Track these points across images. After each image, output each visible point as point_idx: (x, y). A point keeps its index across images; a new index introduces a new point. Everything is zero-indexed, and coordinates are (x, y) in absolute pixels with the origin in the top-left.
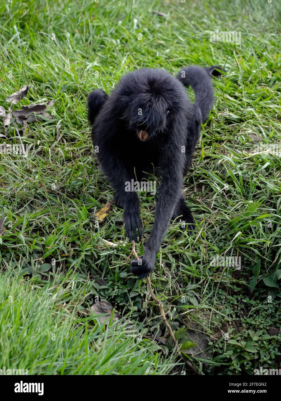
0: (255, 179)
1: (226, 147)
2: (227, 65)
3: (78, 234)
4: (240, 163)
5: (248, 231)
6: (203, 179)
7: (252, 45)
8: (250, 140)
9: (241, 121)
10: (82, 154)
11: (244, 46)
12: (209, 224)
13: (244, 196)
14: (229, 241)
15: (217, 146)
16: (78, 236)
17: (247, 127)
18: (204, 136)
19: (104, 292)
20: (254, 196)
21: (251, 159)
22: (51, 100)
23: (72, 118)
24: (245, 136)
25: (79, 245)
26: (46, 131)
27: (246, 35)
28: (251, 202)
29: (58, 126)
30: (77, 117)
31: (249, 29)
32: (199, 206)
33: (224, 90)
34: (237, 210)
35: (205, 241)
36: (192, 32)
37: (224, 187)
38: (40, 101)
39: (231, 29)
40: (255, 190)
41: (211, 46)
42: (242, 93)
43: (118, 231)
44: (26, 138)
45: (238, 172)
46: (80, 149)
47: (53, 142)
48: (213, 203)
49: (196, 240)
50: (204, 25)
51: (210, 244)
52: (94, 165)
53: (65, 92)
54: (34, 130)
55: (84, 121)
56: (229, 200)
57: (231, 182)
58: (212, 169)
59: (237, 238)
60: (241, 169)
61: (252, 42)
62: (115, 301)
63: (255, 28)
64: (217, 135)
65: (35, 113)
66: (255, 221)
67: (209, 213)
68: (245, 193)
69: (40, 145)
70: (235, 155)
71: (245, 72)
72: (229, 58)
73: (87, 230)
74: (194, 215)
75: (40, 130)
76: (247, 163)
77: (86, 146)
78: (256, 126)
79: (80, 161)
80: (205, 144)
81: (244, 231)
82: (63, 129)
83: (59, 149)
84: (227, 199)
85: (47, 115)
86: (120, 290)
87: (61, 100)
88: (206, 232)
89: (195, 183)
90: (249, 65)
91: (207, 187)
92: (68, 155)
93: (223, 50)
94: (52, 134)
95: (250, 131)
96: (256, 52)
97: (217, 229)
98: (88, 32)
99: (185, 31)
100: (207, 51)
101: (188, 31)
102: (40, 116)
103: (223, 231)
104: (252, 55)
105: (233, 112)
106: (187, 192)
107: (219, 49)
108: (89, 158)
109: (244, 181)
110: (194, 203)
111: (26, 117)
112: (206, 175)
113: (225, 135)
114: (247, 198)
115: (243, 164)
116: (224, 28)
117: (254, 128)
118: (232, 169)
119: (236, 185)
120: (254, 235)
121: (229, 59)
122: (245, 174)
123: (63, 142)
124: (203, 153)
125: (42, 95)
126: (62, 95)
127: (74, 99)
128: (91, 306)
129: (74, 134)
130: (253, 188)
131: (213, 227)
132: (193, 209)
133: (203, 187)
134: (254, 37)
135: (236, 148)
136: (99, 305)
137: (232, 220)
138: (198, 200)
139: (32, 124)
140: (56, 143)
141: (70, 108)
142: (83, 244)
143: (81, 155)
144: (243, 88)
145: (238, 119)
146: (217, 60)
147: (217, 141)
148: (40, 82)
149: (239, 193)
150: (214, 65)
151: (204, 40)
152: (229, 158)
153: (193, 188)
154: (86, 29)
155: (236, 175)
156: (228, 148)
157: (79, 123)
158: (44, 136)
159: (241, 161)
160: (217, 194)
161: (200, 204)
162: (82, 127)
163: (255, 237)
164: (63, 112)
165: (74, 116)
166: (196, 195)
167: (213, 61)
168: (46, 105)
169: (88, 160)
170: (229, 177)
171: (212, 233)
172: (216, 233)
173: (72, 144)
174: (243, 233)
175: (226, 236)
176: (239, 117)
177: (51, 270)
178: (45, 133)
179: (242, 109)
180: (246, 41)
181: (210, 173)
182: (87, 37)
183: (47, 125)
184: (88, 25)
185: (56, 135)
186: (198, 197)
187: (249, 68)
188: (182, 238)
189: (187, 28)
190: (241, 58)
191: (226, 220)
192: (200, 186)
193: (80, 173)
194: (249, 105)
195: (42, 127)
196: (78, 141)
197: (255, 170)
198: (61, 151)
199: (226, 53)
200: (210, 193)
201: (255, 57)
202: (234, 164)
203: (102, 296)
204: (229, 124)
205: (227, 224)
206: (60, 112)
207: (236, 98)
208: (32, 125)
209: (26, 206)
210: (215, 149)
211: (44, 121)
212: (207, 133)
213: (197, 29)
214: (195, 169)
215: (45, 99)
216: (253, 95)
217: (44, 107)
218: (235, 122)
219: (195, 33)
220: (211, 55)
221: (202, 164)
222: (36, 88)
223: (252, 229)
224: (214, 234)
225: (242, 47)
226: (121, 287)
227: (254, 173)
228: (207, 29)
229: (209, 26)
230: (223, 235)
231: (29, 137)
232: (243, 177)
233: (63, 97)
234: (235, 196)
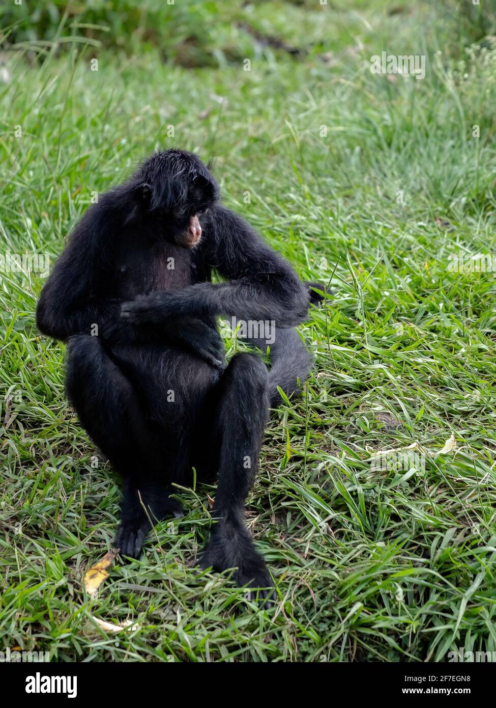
0: (388, 501)
1: (332, 438)
2: (335, 281)
3: (45, 608)
4: (359, 470)
5: (374, 603)
6: (289, 499)
7: (383, 243)
8: (379, 426)
9: (362, 388)
10: (54, 451)
11: (367, 245)
12: (300, 588)
13: (367, 533)
14: (339, 620)
15: (314, 436)
16: (45, 612)
17: (372, 401)
18: (290, 417)
20: (387, 533)
24: (370, 417)
25: (47, 629)
27: (371, 224)
28: (381, 544)
30: (45, 380)
31: (375, 212)
32: (280, 551)
33: (329, 328)
34: (354, 561)
35: (291, 622)
36: (268, 217)
37: (328, 515)
39: (343, 211)
40: (389, 521)
41: (304, 244)
42: (362, 334)
43: (123, 602)
45: (356, 487)
46: (51, 443)
48: (308, 546)
49: (274, 619)
50: (289, 205)
51: (301, 626)
52: (78, 472)
55: (57, 387)
56: (339, 542)
57: (343, 505)
58: (306, 480)
59: (354, 615)
60: (362, 481)
61: (382, 238)
63: (387, 211)
64: (316, 414)
66: (387, 582)
67: (301, 566)
68: (369, 527)
70: (349, 454)
71: (369, 294)
72: (339, 267)
73: (63, 599)
74: (274, 571)
77: (62, 435)
78: (389, 398)
79: (50, 465)
80: (293, 433)
81: (368, 602)
83: (10, 441)
84: (335, 539)
88: (294, 602)
89: (273, 508)
90: (376, 281)
91: (296, 516)
93: (327, 253)
95: (379, 408)
96: (389, 257)
97: (315, 596)
98: (66, 217)
99: (253, 216)
100: (296, 253)
101: (260, 215)
103: (326, 602)
104: (383, 262)
105: (345, 370)
106: (257, 525)
107: (318, 250)
108: (67, 459)
109: (367, 504)
110: (271, 547)
112: (294, 492)
113: (331, 416)
114: (372, 537)
115: (364, 471)
116: (328, 211)
117: (386, 402)
118: (345, 481)
119: (352, 510)
120: (387, 609)
121: (339, 270)
122: (369, 490)
124: (289, 450)
129: (39, 412)
130: (384, 518)
131: (307, 593)
132: (268, 558)
133: (289, 515)
134: (385, 227)
135: (352, 440)
137: (346, 580)
138: (278, 540)
142: (54, 627)
143: (51, 453)
144: (366, 326)
145: (355, 384)
146: (315, 271)
147: (315, 427)
149: (359, 528)
150: (309, 280)
151: (291, 233)
152: (338, 460)
153: (268, 517)
154: (63, 211)
155: (351, 492)
156: (338, 441)
157: (49, 392)
159: (362, 466)
160: (314, 528)
161: (282, 547)
162: (55, 400)
163: (389, 612)
165: (40, 378)
166: (275, 531)
167: (308, 273)
169: (66, 463)
170: (339, 496)
171: (305, 606)
172: (312, 605)
174: (365, 606)
175: (334, 612)
176: (358, 381)
179: (363, 365)
180: (371, 235)
181: (301, 488)
182: (64, 227)
184: (66, 203)
185: (4, 414)
186: (279, 535)
187: (376, 287)
188: (247, 614)
189: (256, 209)
190: (361, 268)
191: (332, 580)
192: (282, 513)
193: (51, 488)
194: (376, 357)
196: (46, 426)
197: (387, 483)
199: (332, 257)
200: (302, 528)
201: (389, 265)
202: (348, 472)
204: (339, 394)
205: (334, 587)
207: (352, 343)
210: (312, 443)
212: (296, 410)
213: (277, 212)
214: (273, 480)
216: (385, 338)
218: (350, 389)
219: (273, 220)
220: (305, 263)
221: (287, 472)
223: (384, 597)
224: (309, 607)
225: (363, 247)
227: (387, 490)
228: (296, 214)
229: (299, 207)
230: (326, 608)
232: (365, 497)
234: (349, 533)
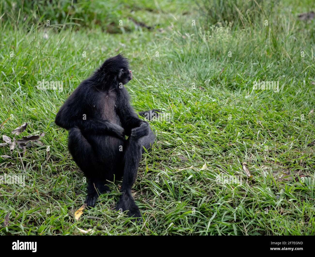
0: (183, 187)
1: (163, 165)
2: (163, 109)
3: (61, 225)
4: (172, 176)
5: (177, 223)
6: (147, 186)
7: (181, 95)
8: (179, 160)
9: (173, 147)
10: (64, 169)
11: (175, 96)
12: (151, 217)
13: (175, 198)
14: (165, 229)
15: (156, 164)
16: (61, 226)
17: (177, 151)
18: (148, 157)
20: (182, 198)
21: (180, 173)
22: (43, 132)
23: (57, 145)
24: (176, 157)
25: (61, 232)
26: (39, 153)
27: (176, 89)
28: (180, 202)
29: (48, 150)
30: (60, 144)
31: (178, 84)
32: (144, 204)
33: (161, 125)
34: (170, 208)
35: (148, 230)
36: (140, 86)
37: (161, 192)
38: (35, 133)
39: (166, 84)
40: (183, 194)
41: (152, 96)
42: (173, 128)
43: (88, 222)
44: (25, 158)
45: (171, 182)
46: (63, 166)
47: (44, 161)
48: (154, 203)
49: (142, 229)
50: (147, 82)
51: (152, 231)
52: (72, 176)
53: (53, 127)
54: (31, 153)
55: (65, 146)
56: (165, 201)
57: (166, 188)
58: (153, 179)
59: (170, 227)
60: (173, 180)
61: (180, 94)
63: (182, 84)
64: (157, 156)
65: (31, 141)
66: (182, 215)
67: (152, 210)
68: (176, 196)
69: (35, 163)
70: (169, 170)
71: (176, 114)
72: (165, 104)
74: (142, 211)
76: (177, 176)
77: (67, 163)
78: (183, 150)
79: (63, 174)
80: (149, 163)
81: (175, 222)
82: (51, 152)
83: (48, 166)
84: (163, 200)
85: (40, 142)
87: (49, 132)
88: (149, 223)
89: (142, 189)
90: (178, 109)
91: (150, 192)
92: (54, 170)
93: (161, 99)
94: (43, 156)
95: (179, 154)
96: (183, 101)
97: (156, 220)
98: (68, 86)
99: (135, 86)
100: (150, 99)
101: (137, 86)
102: (35, 143)
103: (160, 223)
104: (181, 102)
105: (167, 141)
106: (136, 195)
107: (158, 98)
108: (68, 172)
109: (175, 188)
110: (141, 203)
111: (25, 144)
112: (149, 184)
113: (162, 157)
114: (177, 200)
115: (174, 176)
116: (161, 84)
117: (182, 152)
118: (167, 180)
119: (170, 190)
120: (182, 225)
121: (165, 105)
122: (176, 183)
123: (51, 161)
124: (147, 168)
125: (36, 129)
126: (50, 129)
127: (58, 132)
129: (58, 155)
130: (181, 193)
131: (154, 219)
132: (140, 207)
133: (147, 192)
134: (181, 90)
135: (170, 165)
137: (167, 215)
138: (143, 201)
139: (30, 149)
140: (46, 161)
141: (55, 138)
142: (64, 231)
143: (63, 170)
144: (175, 125)
145: (171, 145)
146: (157, 105)
147: (156, 161)
148: (35, 120)
149: (172, 196)
150: (154, 108)
151: (148, 92)
152: (165, 172)
153: (140, 192)
154: (67, 84)
155: (169, 184)
156: (164, 165)
157: (62, 148)
158: (38, 156)
159: (173, 174)
160: (156, 196)
161: (145, 203)
162: (64, 151)
163: (183, 226)
164: (51, 141)
165: (59, 143)
166: (142, 197)
167: (154, 106)
168: (39, 136)
169: (68, 173)
170: (165, 185)
171: (153, 224)
172: (155, 224)
173: (57, 162)
174: (174, 224)
175: (163, 226)
176: (172, 144)
178: (38, 155)
179: (174, 139)
180: (176, 93)
181: (152, 182)
182: (67, 90)
183: (39, 149)
184: (68, 82)
185: (46, 156)
186: (144, 199)
187: (178, 111)
188: (132, 227)
189: (136, 84)
190: (173, 104)
191: (163, 215)
192: (145, 191)
193: (63, 182)
194: (178, 136)
195: (36, 151)
196: (61, 160)
197: (182, 180)
198: (49, 167)
199: (162, 101)
200: (152, 196)
201: (183, 103)
202: (168, 176)
204: (165, 149)
205: (163, 217)
206: (49, 141)
207: (170, 131)
208: (29, 150)
209: (24, 205)
210: (155, 166)
211: (38, 147)
212: (150, 155)
213: (143, 84)
214: (142, 179)
215: (38, 132)
216: (181, 129)
217: (37, 137)
218: (169, 147)
219: (141, 87)
220: (153, 102)
221: (147, 176)
222: (32, 124)
223: (181, 221)
224: (154, 224)
225: (174, 97)
227: (182, 183)
228: (150, 85)
229: (151, 83)
230: (160, 225)
231: (27, 158)
232: (174, 185)
233: (51, 130)
234: (169, 198)
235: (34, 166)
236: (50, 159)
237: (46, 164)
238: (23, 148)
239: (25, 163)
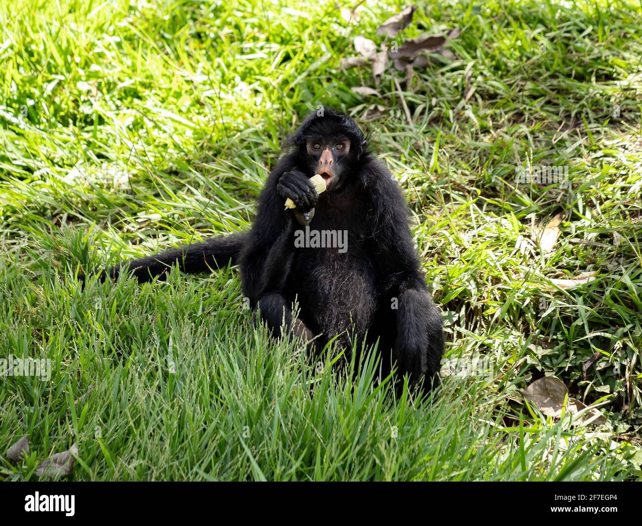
19: (551, 361)
22: (455, 28)
23: (491, 59)
26: (445, 81)
29: (468, 71)
38: (435, 30)
44: (412, 94)
47: (458, 101)
53: (480, 14)
54: (426, 80)
62: (569, 376)
65: (427, 51)
69: (436, 106)
75: (436, 80)
82: (476, 78)
85: (448, 54)
86: (579, 357)
87: (471, 29)
92: (485, 123)
94: (456, 87)
102: (435, 56)
111: (412, 58)
123: (476, 100)
125: (438, 19)
126: (472, 20)
127: (494, 26)
128: (528, 384)
136: (542, 384)
139: (422, 70)
140: (463, 102)
141: (486, 42)
158: (444, 90)
164: (476, 48)
168: (446, 37)
173: (493, 104)
177: (458, 323)
178: (444, 85)
183: (448, 71)
195: (440, 76)
198: (473, 116)
203: (547, 367)
206: (470, 48)
208: (423, 73)
211: (443, 65)
215: (443, 26)
217: (441, 40)
226: (580, 352)
233: (474, 23)
235: (433, 113)
236: (473, 96)
237: (464, 108)
238: (406, 70)
239: (412, 107)
